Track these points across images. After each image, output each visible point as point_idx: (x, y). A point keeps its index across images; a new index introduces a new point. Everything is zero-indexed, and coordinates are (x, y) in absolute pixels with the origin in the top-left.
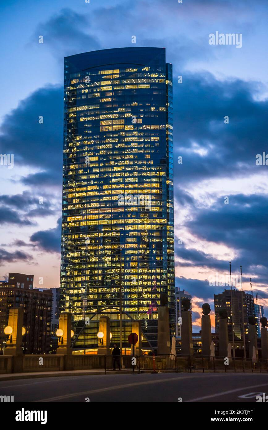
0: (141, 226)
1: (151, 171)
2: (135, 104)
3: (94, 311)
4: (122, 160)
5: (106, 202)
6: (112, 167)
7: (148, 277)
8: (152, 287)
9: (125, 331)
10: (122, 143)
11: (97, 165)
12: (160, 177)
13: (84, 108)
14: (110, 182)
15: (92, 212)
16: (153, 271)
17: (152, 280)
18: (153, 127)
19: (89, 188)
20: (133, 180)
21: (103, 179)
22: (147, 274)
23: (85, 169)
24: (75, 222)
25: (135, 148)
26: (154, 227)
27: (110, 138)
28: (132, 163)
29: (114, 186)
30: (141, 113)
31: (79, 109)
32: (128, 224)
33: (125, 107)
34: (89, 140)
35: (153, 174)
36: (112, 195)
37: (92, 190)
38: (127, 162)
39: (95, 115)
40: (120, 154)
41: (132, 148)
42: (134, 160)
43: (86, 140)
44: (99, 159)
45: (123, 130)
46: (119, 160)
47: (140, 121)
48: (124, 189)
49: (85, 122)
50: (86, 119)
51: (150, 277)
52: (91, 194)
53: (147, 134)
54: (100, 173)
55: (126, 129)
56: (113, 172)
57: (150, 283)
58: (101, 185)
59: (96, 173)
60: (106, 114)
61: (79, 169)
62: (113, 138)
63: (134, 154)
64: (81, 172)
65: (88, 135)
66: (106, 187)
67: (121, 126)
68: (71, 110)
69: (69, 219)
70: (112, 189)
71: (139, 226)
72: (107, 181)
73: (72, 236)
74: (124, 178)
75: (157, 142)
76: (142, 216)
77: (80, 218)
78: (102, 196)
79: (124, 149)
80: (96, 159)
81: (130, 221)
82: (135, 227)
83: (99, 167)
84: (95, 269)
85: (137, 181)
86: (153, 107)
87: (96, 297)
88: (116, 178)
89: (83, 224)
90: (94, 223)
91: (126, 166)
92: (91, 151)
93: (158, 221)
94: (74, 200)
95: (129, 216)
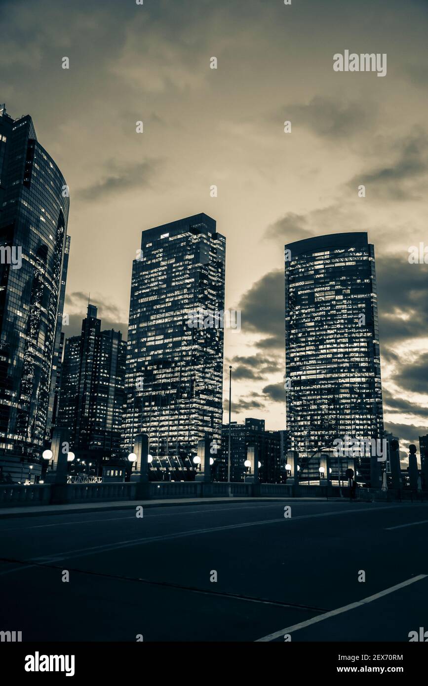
0: (352, 379)
1: (359, 332)
2: (343, 278)
3: (315, 450)
4: (334, 324)
5: (322, 359)
6: (326, 330)
7: (360, 422)
8: (363, 430)
9: (342, 467)
10: (334, 310)
11: (314, 329)
12: (367, 337)
13: (302, 283)
14: (325, 342)
15: (310, 368)
16: (365, 417)
17: (363, 425)
18: (359, 296)
19: (308, 348)
20: (344, 340)
21: (319, 340)
22: (359, 419)
23: (304, 333)
24: (297, 376)
25: (345, 314)
26: (364, 380)
27: (323, 306)
28: (342, 327)
29: (328, 346)
30: (349, 285)
31: (297, 284)
32: (341, 378)
33: (335, 281)
34: (306, 309)
35: (361, 335)
36: (327, 354)
37: (309, 350)
38: (338, 326)
39: (310, 289)
40: (332, 320)
41: (342, 314)
42: (344, 324)
43: (303, 309)
44: (315, 324)
45: (334, 300)
46: (332, 324)
47: (348, 291)
48: (337, 348)
49: (302, 295)
50: (303, 292)
51: (361, 422)
52: (309, 353)
53: (355, 301)
54: (316, 336)
55: (336, 299)
56: (327, 335)
57: (362, 427)
58: (318, 346)
59: (312, 336)
60: (319, 287)
61: (299, 333)
62: (326, 306)
63: (344, 319)
64: (300, 335)
65: (305, 305)
66: (321, 347)
67: (333, 296)
68: (290, 286)
69: (292, 374)
70: (326, 349)
71: (351, 379)
72: (322, 342)
73: (294, 388)
74: (336, 339)
75: (364, 308)
76: (353, 370)
77: (300, 373)
78: (318, 355)
79: (336, 315)
80: (313, 324)
81: (343, 375)
82: (347, 380)
83: (315, 331)
84: (314, 415)
85: (347, 341)
86: (359, 279)
87: (316, 438)
88: (329, 339)
89: (303, 378)
90: (312, 378)
91: (337, 329)
92: (308, 318)
93: (367, 374)
94: (295, 359)
95: (342, 371)
